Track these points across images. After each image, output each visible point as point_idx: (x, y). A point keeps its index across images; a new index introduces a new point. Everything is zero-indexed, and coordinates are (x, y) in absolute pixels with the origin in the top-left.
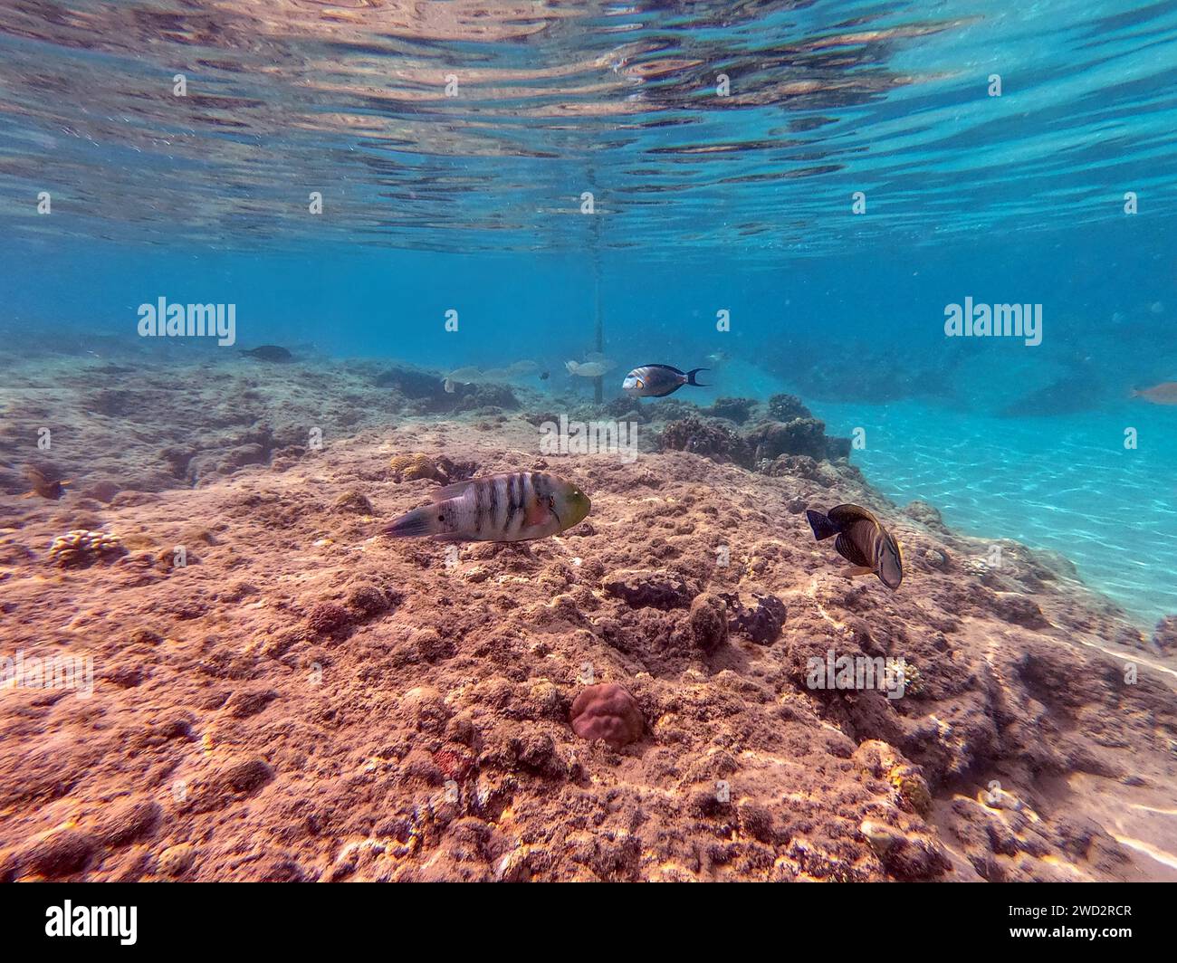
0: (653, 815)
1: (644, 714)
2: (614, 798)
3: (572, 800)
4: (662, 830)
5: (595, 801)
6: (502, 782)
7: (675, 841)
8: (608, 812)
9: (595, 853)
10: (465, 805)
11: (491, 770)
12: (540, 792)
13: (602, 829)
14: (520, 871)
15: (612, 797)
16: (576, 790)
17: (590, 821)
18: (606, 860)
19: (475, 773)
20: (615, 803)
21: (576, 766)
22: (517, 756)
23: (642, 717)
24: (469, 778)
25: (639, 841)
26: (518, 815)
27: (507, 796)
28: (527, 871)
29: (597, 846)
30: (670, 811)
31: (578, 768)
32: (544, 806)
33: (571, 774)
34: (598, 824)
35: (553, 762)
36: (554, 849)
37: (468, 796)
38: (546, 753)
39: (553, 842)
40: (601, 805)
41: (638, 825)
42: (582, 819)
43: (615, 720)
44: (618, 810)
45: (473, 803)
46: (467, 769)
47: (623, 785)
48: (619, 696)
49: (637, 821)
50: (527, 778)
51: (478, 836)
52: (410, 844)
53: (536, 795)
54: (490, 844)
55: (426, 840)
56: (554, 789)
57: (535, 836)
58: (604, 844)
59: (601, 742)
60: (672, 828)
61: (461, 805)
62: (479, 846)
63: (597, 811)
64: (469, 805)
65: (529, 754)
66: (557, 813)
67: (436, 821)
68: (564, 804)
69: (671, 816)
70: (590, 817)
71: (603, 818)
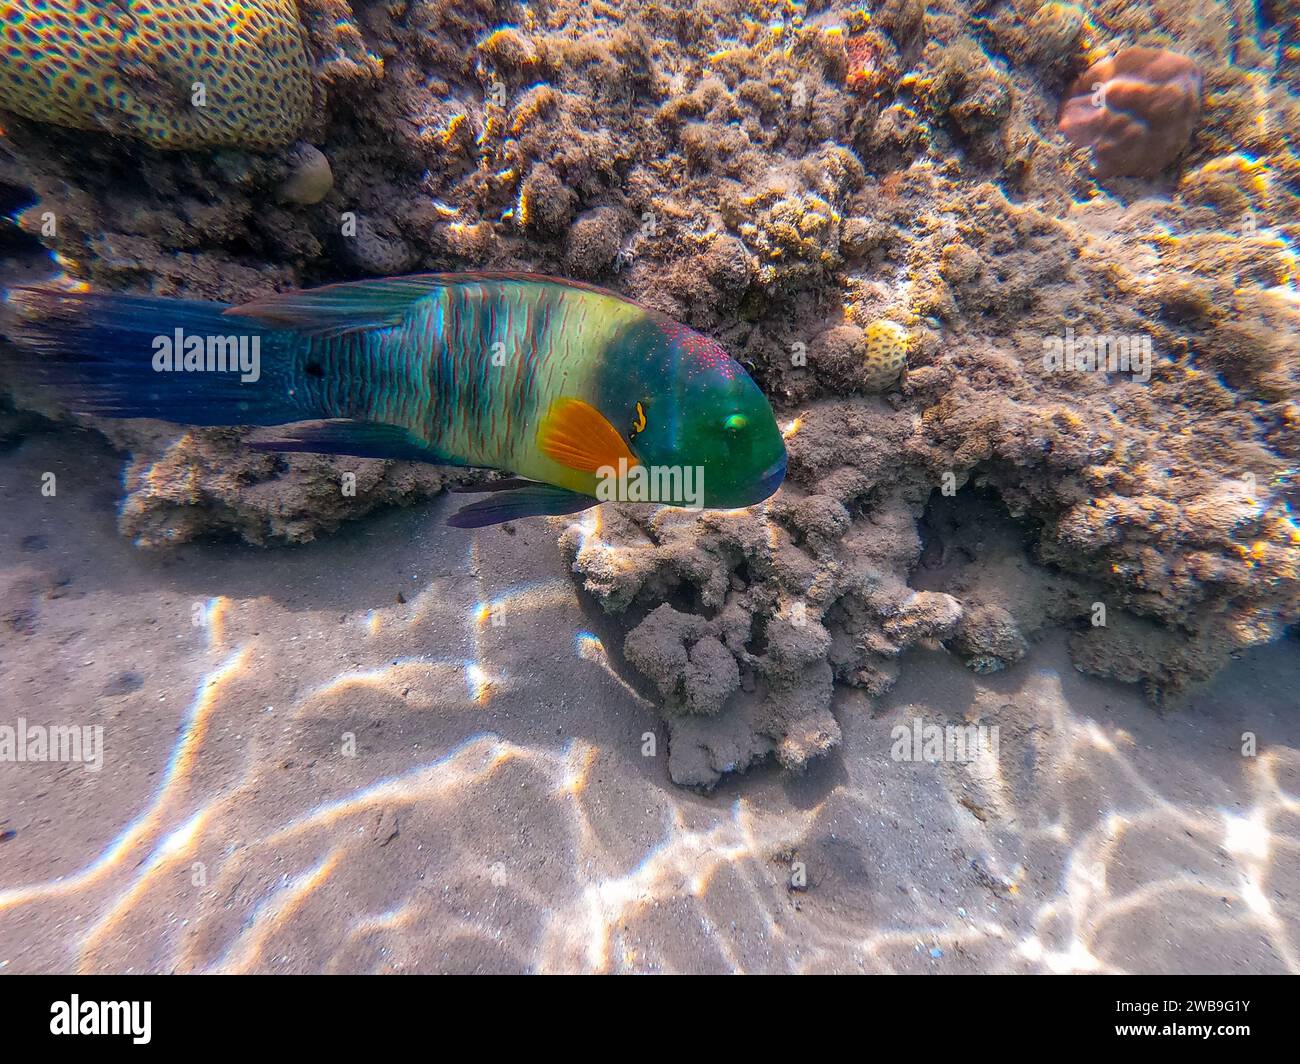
0: (1082, 281)
1: (1194, 138)
2: (1043, 234)
3: (984, 206)
4: (1081, 304)
5: (1013, 224)
6: (912, 131)
7: (1088, 325)
8: (1021, 244)
9: (971, 281)
10: (853, 133)
11: (909, 106)
12: (951, 173)
13: (999, 261)
14: (873, 249)
15: (1041, 230)
16: (998, 195)
17: (990, 243)
18: (980, 295)
19: (888, 98)
20: (1039, 241)
21: (1021, 164)
22: (951, 103)
23: (1184, 142)
24: (876, 99)
25: (1038, 299)
26: (906, 185)
27: (908, 154)
28: (880, 253)
29: (978, 276)
30: (1111, 289)
31: (1022, 169)
32: (945, 193)
33: (1006, 172)
34: (997, 253)
35: (992, 142)
36: (924, 248)
37: (862, 123)
38: (992, 122)
39: (928, 240)
40: (1017, 233)
41: (1051, 282)
42: (980, 234)
43: (1136, 127)
44: (1037, 250)
45: (863, 136)
46: (881, 84)
47: (1067, 225)
48: (1176, 86)
49: (1055, 276)
50: (945, 144)
51: (847, 178)
52: (771, 134)
53: (942, 174)
54: (858, 197)
55: (790, 144)
56: (970, 178)
57: (911, 221)
58: (989, 280)
59: (1085, 153)
60: (1097, 309)
61: (848, 131)
62: (843, 192)
63: (1008, 236)
64: (857, 137)
65: (967, 108)
66: (954, 211)
67: (810, 129)
68: (970, 205)
69: (1107, 296)
70: (991, 240)
71: (1010, 249)
